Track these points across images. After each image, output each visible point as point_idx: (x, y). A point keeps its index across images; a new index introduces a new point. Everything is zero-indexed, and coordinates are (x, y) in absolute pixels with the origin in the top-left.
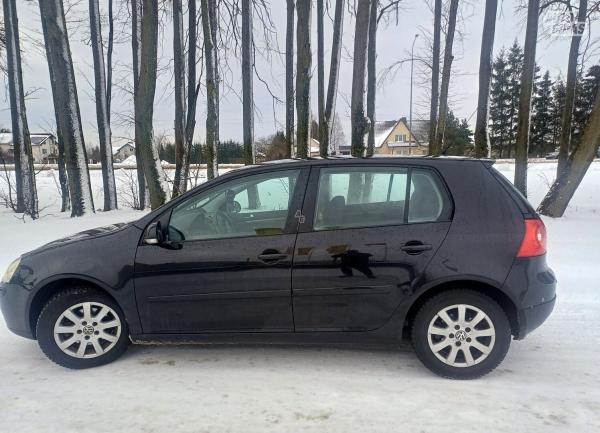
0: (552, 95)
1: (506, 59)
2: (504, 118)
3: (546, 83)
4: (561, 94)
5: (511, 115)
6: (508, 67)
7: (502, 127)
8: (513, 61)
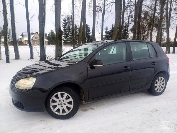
0: (77, 30)
1: (66, 19)
2: (67, 35)
3: (76, 27)
4: (79, 30)
5: (69, 34)
6: (67, 21)
7: (66, 37)
8: (68, 20)
